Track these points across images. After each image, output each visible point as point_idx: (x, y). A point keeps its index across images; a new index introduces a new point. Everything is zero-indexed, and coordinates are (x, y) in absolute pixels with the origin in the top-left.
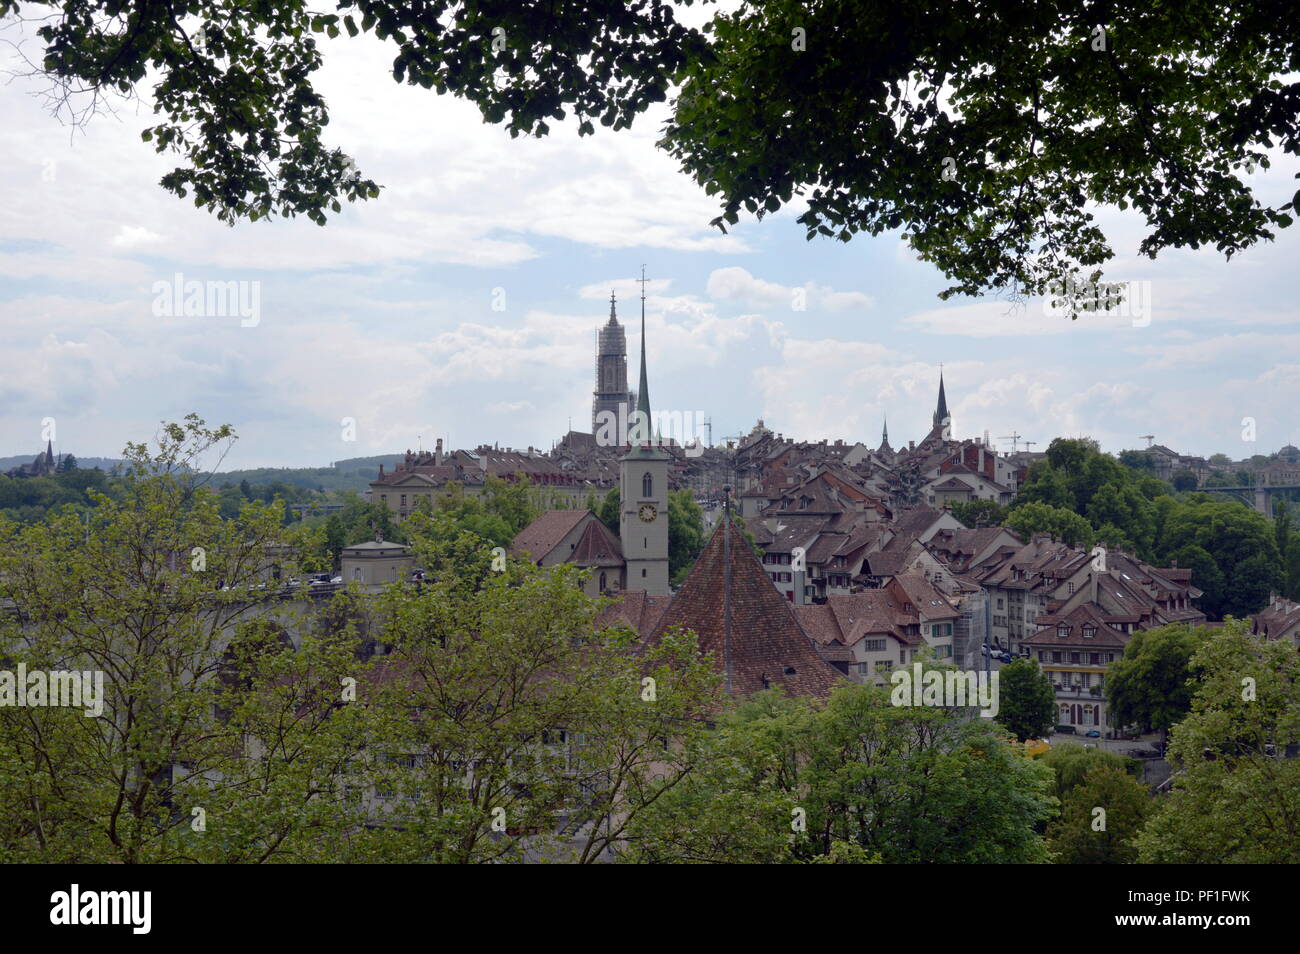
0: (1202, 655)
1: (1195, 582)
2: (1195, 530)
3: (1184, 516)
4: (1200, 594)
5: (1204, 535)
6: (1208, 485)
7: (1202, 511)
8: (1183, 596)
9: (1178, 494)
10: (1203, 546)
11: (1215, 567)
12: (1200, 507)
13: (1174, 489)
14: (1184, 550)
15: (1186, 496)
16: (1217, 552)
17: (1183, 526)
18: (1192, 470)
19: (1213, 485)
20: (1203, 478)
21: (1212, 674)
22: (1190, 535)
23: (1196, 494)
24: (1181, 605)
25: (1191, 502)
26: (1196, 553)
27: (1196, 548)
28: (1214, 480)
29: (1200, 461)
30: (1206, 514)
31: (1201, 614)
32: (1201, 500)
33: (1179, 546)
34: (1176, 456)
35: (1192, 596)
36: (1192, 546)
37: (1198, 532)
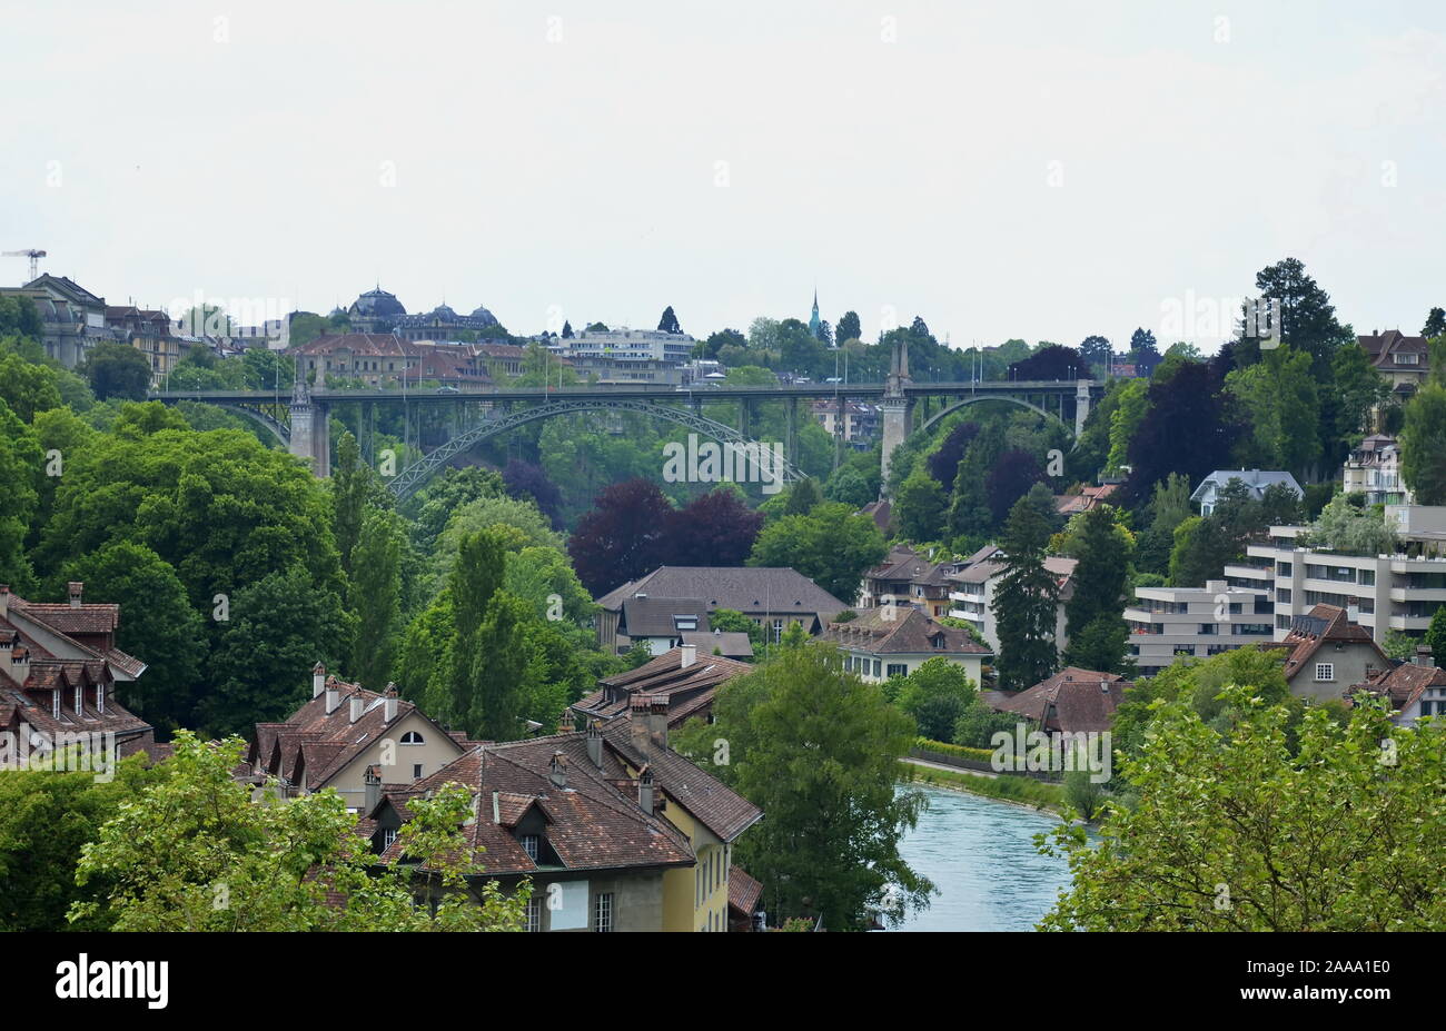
0: (116, 842)
1: (126, 639)
2: (137, 500)
3: (106, 463)
4: (139, 669)
5: (159, 516)
6: (174, 384)
7: (156, 451)
8: (96, 676)
9: (101, 406)
10: (153, 543)
11: (183, 599)
12: (149, 442)
13: (89, 394)
14: (107, 554)
15: (117, 410)
16: (187, 562)
17: (104, 490)
18: (137, 344)
19: (190, 384)
20: (165, 367)
21: (139, 892)
22: (122, 514)
23: (142, 407)
24: (90, 699)
25: (130, 428)
26: (137, 561)
27: (137, 550)
28: (192, 371)
29: (160, 321)
30: (164, 459)
31: (140, 724)
32: (153, 424)
33: (92, 545)
34: (98, 305)
35: (117, 676)
36: (127, 544)
37: (143, 508)
